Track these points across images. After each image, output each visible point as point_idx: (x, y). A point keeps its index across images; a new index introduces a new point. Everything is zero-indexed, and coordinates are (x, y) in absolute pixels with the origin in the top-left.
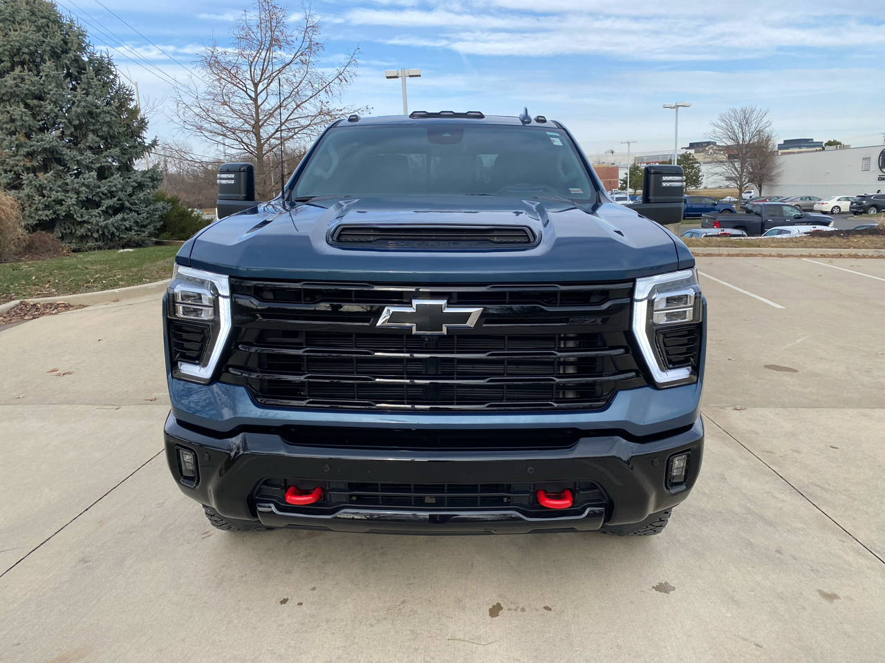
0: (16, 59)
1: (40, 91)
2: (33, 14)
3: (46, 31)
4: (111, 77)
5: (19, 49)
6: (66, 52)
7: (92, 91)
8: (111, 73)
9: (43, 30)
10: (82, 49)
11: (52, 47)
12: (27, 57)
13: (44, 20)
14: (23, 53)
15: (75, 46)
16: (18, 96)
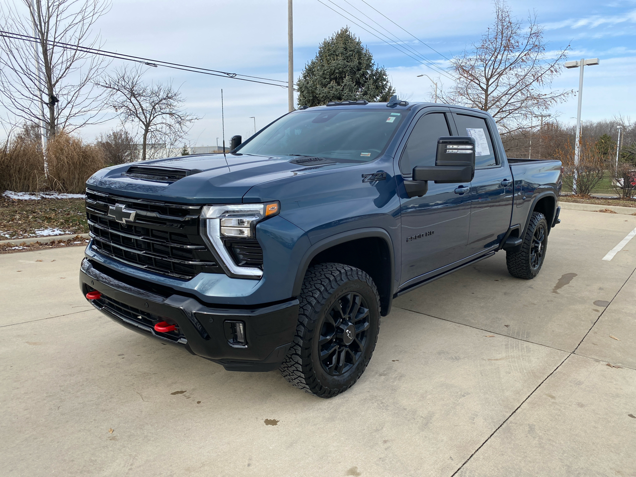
0: (332, 77)
1: (340, 95)
2: (346, 49)
3: (351, 59)
4: (384, 83)
5: (335, 71)
6: (359, 70)
7: (369, 92)
8: (385, 80)
9: (349, 58)
10: (369, 66)
11: (352, 68)
12: (338, 75)
13: (351, 52)
14: (336, 73)
15: (365, 66)
16: (329, 98)
